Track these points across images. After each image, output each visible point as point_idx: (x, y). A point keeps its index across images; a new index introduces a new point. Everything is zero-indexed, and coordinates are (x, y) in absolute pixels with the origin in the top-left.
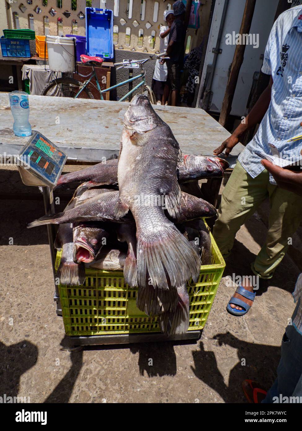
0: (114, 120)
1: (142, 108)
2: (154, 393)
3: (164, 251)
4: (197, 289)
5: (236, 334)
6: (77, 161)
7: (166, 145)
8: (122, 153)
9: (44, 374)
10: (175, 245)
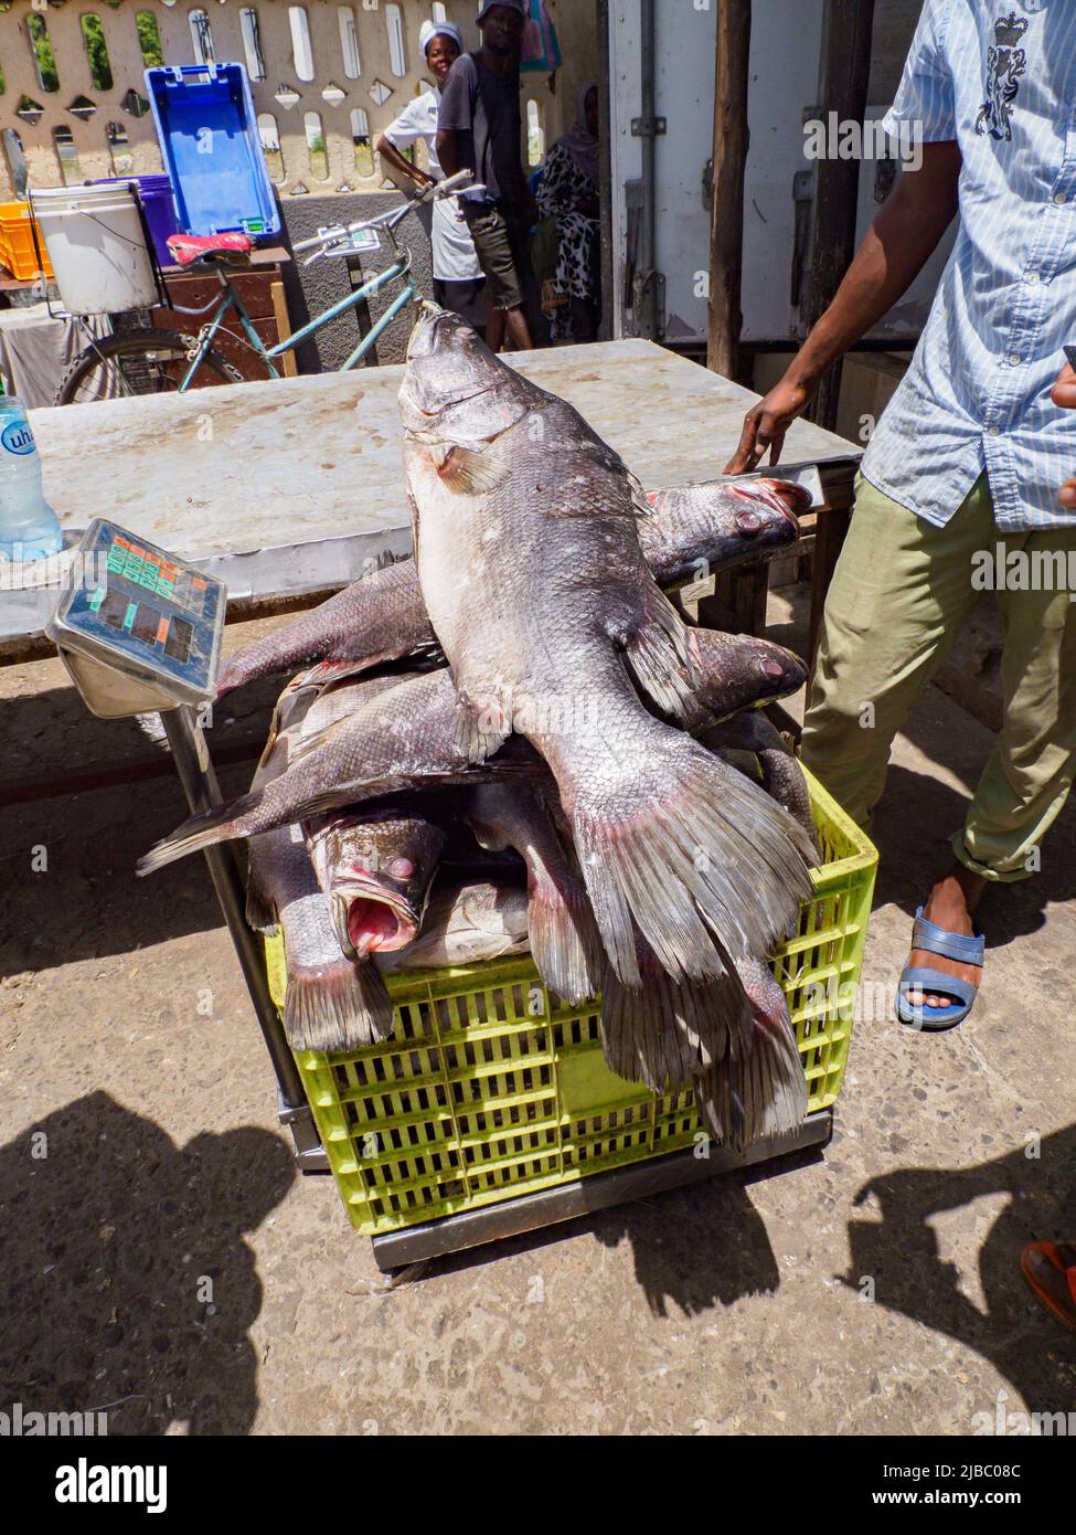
0: (348, 438)
1: (457, 358)
2: (722, 1370)
3: (677, 842)
4: (794, 963)
5: (951, 1093)
6: (255, 601)
7: (579, 468)
8: (421, 531)
9: (306, 1396)
10: (710, 810)
